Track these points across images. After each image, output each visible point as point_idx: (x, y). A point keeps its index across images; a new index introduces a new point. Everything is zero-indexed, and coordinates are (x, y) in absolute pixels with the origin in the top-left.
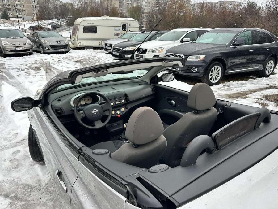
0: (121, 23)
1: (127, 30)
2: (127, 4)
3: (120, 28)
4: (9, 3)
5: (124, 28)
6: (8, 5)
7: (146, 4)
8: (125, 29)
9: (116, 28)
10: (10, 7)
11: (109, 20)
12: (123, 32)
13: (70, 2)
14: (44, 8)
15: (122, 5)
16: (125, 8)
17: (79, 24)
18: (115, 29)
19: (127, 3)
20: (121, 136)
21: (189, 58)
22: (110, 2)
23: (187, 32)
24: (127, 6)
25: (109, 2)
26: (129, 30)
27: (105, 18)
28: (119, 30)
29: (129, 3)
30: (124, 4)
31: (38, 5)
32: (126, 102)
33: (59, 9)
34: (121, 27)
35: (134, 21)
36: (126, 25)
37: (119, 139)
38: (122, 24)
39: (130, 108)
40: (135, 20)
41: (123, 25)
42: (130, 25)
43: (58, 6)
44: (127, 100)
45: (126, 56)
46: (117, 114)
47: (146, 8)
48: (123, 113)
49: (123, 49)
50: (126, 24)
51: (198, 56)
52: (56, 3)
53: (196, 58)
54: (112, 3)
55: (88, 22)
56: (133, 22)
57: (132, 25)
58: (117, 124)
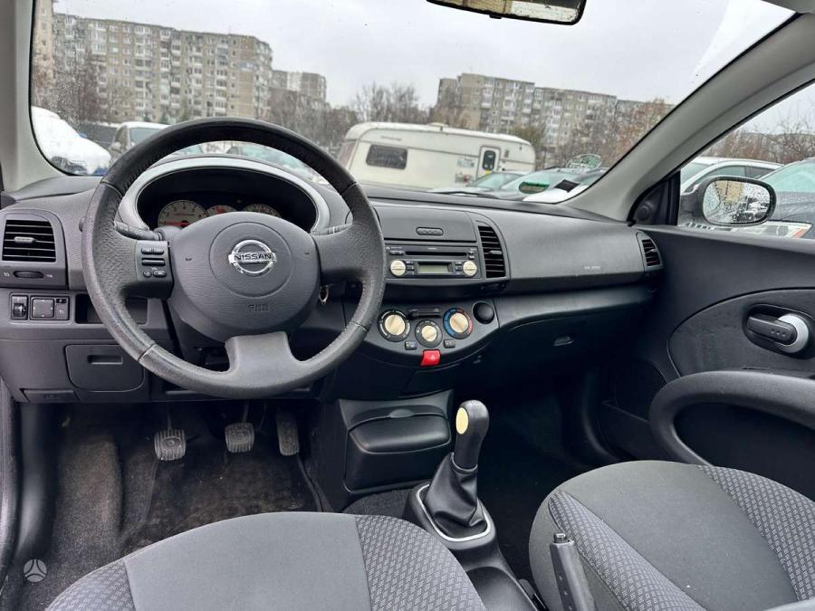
0: (482, 147)
1: (495, 170)
2: (503, 123)
3: (476, 161)
4: (200, 99)
5: (489, 161)
6: (196, 103)
7: (556, 126)
8: (489, 166)
9: (463, 160)
10: (199, 107)
11: (447, 134)
12: (483, 172)
13: (351, 109)
14: (282, 115)
15: (487, 124)
17: (357, 137)
18: (460, 164)
19: (503, 121)
20: (424, 493)
23: (708, 166)
25: (453, 112)
26: (503, 170)
27: (438, 129)
28: (472, 165)
29: (506, 121)
30: (493, 122)
31: (269, 108)
32: (489, 275)
33: (320, 122)
34: (479, 157)
35: (521, 143)
36: (494, 154)
37: (410, 515)
38: (484, 150)
39: (503, 323)
40: (526, 142)
41: (487, 153)
42: (507, 154)
43: (318, 115)
44: (495, 263)
46: (421, 340)
47: (556, 135)
48: (461, 345)
50: (497, 152)
52: (313, 107)
54: (461, 117)
55: (385, 133)
56: (519, 146)
57: (511, 156)
58: (407, 414)
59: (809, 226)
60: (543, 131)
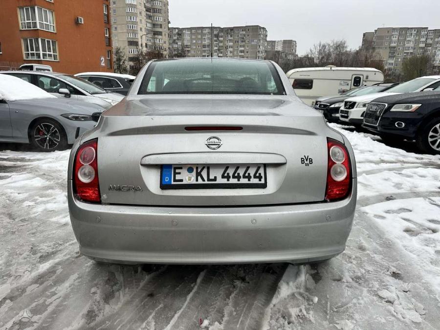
0: (353, 75)
1: (360, 86)
3: (349, 82)
5: (357, 81)
8: (357, 84)
9: (343, 82)
11: (334, 70)
12: (354, 88)
15: (394, 56)
16: (400, 60)
17: (289, 76)
18: (341, 84)
19: (405, 53)
21: (394, 107)
22: (370, 52)
23: (436, 79)
24: (404, 57)
26: (365, 85)
27: (329, 68)
28: (348, 85)
29: (408, 53)
30: (398, 54)
34: (351, 80)
35: (375, 72)
36: (360, 78)
40: (378, 70)
41: (355, 78)
42: (367, 77)
45: (333, 115)
49: (330, 105)
51: (410, 105)
52: (289, 58)
53: (408, 108)
55: (302, 73)
57: (370, 78)
59: (421, 105)
60: (434, 56)
